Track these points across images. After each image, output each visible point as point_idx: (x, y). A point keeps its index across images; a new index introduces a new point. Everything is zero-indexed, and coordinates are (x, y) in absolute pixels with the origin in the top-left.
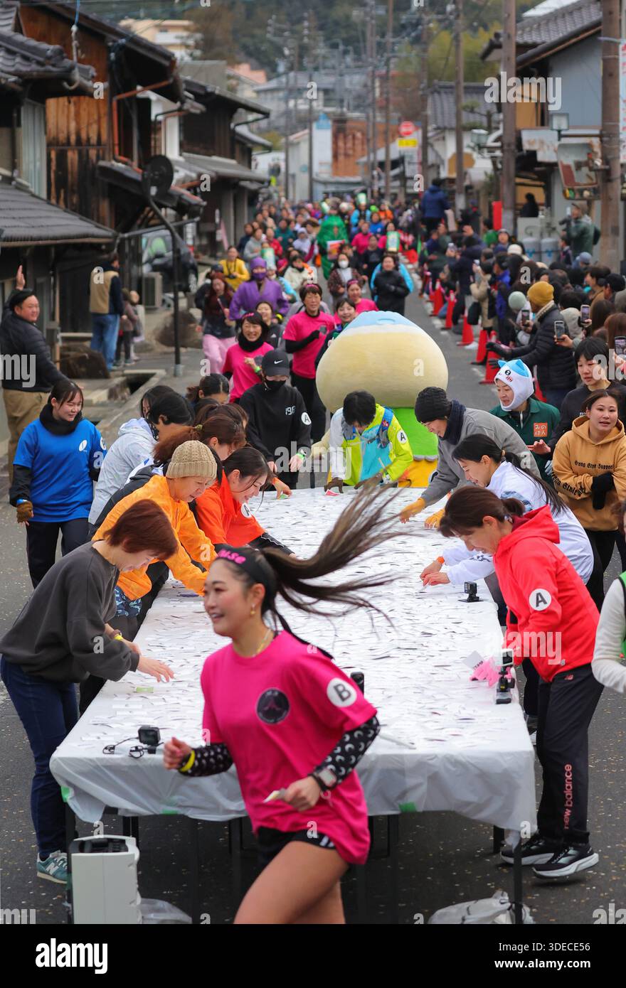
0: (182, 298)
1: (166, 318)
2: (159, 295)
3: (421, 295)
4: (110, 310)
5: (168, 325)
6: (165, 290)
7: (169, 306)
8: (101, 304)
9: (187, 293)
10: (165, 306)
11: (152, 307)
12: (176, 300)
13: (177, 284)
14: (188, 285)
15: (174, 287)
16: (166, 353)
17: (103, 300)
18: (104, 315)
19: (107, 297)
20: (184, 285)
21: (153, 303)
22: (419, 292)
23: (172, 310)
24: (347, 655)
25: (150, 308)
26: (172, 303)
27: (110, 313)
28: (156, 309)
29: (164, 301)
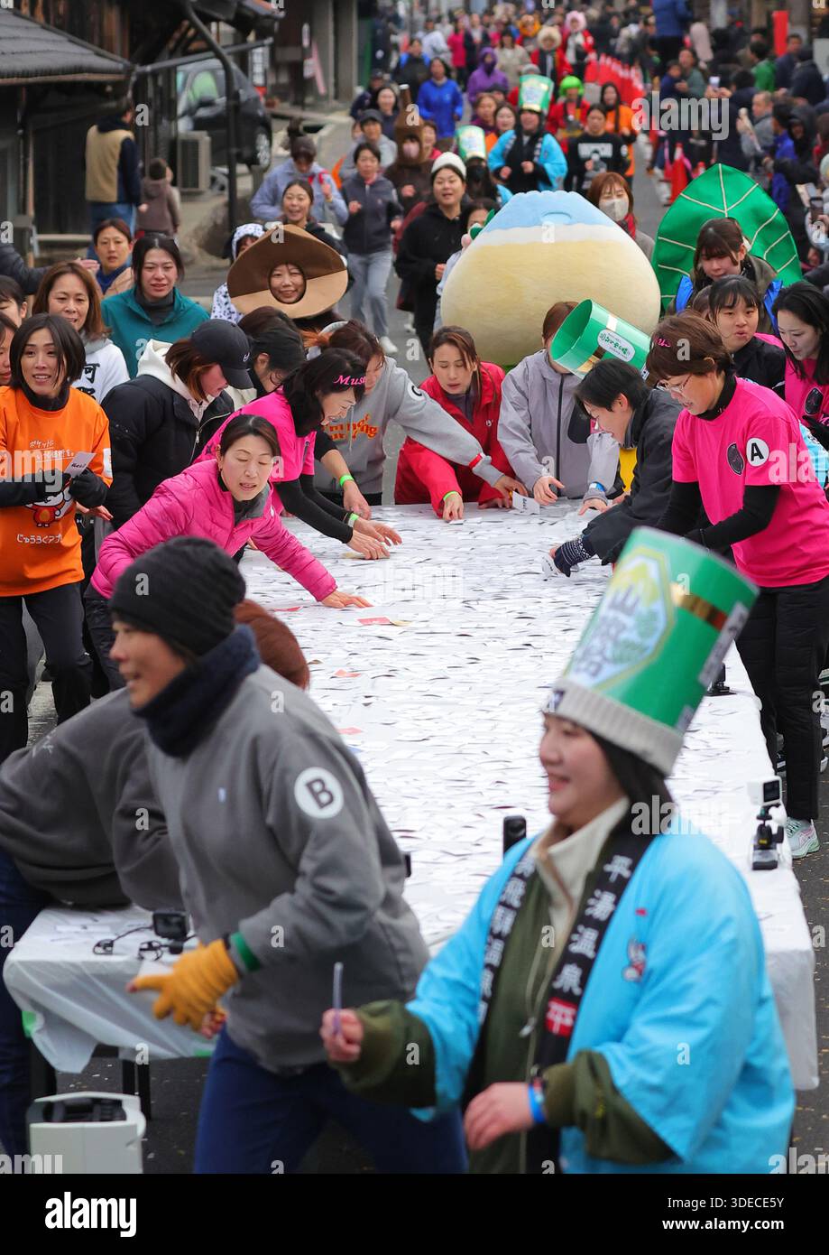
0: (243, 175)
1: (215, 210)
2: (205, 170)
3: (650, 169)
4: (119, 196)
5: (219, 221)
6: (216, 162)
7: (222, 188)
8: (103, 184)
9: (254, 167)
10: (216, 189)
11: (194, 190)
12: (232, 176)
13: (234, 151)
14: (256, 152)
15: (229, 155)
16: (215, 269)
17: (108, 180)
18: (109, 204)
19: (114, 175)
20: (247, 153)
21: (196, 184)
22: (648, 164)
23: (225, 198)
24: (502, 786)
25: (191, 193)
26: (225, 181)
27: (119, 202)
28: (199, 193)
29: (213, 180)
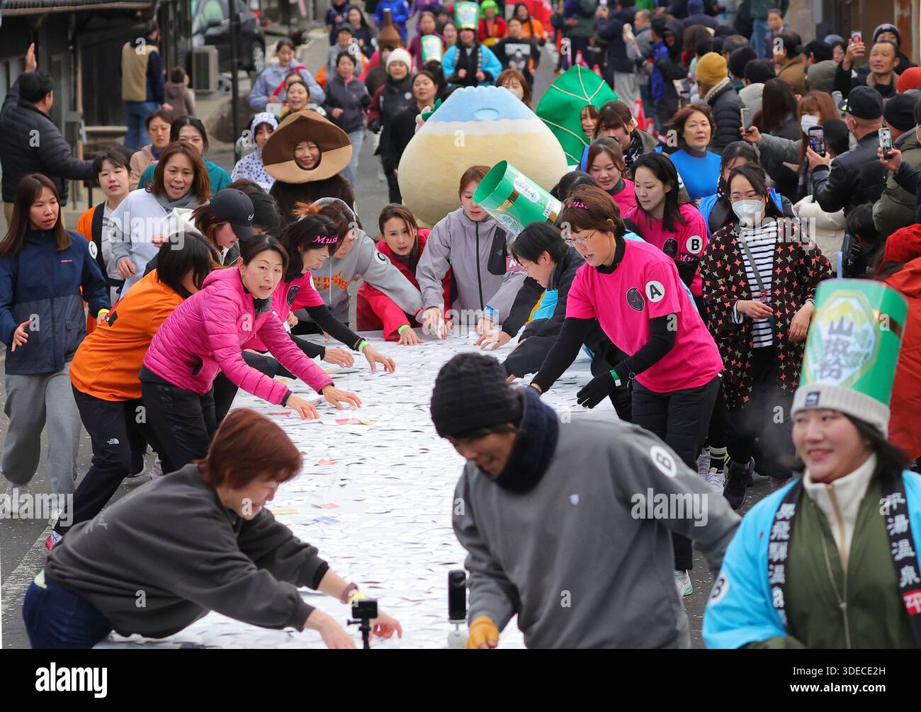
0: (243, 79)
1: (222, 106)
2: (214, 75)
4: (148, 96)
5: (225, 115)
6: (222, 69)
7: (227, 89)
8: (135, 88)
9: (252, 73)
10: (223, 90)
11: (205, 91)
12: (235, 80)
13: (236, 60)
14: (253, 61)
15: (232, 64)
16: (223, 152)
17: (139, 84)
18: (140, 103)
19: (144, 80)
20: (246, 62)
21: (207, 87)
23: (229, 97)
24: (448, 547)
25: (203, 93)
26: (229, 84)
28: (210, 93)
29: (220, 83)
